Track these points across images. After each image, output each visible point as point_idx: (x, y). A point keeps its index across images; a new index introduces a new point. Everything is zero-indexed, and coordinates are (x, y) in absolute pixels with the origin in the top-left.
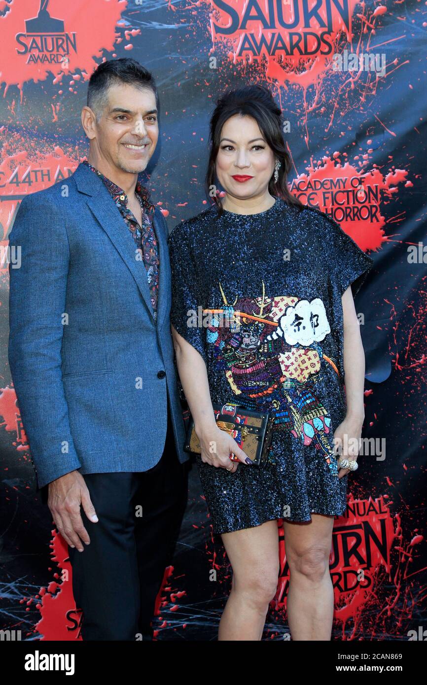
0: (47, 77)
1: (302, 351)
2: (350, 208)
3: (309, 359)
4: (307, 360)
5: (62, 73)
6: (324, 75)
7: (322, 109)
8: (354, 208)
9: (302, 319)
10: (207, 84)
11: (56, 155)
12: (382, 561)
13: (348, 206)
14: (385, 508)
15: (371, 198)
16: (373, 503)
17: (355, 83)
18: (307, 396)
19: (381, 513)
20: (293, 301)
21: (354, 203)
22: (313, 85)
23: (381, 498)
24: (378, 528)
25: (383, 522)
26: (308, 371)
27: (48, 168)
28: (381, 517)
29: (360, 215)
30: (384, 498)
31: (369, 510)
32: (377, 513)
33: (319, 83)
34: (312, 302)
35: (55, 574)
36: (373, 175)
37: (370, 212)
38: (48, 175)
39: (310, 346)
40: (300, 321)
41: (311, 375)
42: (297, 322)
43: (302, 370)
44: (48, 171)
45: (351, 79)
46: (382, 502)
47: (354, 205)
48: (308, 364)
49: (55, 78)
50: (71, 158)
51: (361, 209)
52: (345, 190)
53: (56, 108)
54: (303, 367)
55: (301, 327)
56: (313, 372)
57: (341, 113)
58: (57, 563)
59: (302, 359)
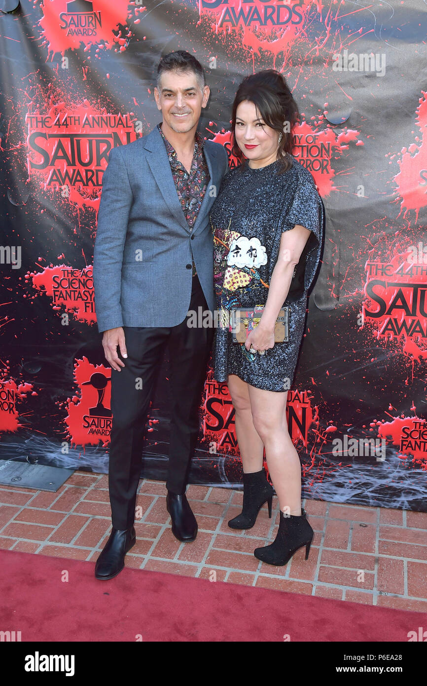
0: (80, 46)
1: (237, 271)
2: (303, 160)
3: (240, 277)
4: (239, 277)
5: (91, 43)
6: (293, 43)
7: (288, 74)
8: (307, 160)
9: (240, 249)
10: (195, 51)
11: (84, 106)
12: (301, 437)
13: (302, 158)
14: (307, 400)
15: (323, 153)
16: (299, 394)
17: (320, 50)
18: (234, 300)
19: (304, 402)
20: (237, 236)
21: (307, 156)
22: (283, 52)
23: (305, 392)
24: (299, 413)
25: (304, 410)
26: (238, 284)
27: (79, 115)
28: (303, 405)
29: (312, 167)
30: (307, 393)
31: (295, 399)
32: (300, 402)
33: (288, 50)
34: (251, 239)
35: (76, 392)
36: (326, 134)
37: (322, 165)
38: (79, 120)
39: (242, 269)
40: (239, 250)
41: (239, 288)
42: (236, 251)
43: (234, 283)
44: (79, 117)
45: (317, 46)
46: (306, 395)
47: (308, 158)
48: (239, 279)
49: (85, 47)
50: (95, 108)
51: (314, 161)
52: (300, 145)
53: (85, 70)
54: (235, 281)
55: (239, 254)
56: (241, 286)
57: (305, 78)
58: (78, 385)
59: (235, 275)
